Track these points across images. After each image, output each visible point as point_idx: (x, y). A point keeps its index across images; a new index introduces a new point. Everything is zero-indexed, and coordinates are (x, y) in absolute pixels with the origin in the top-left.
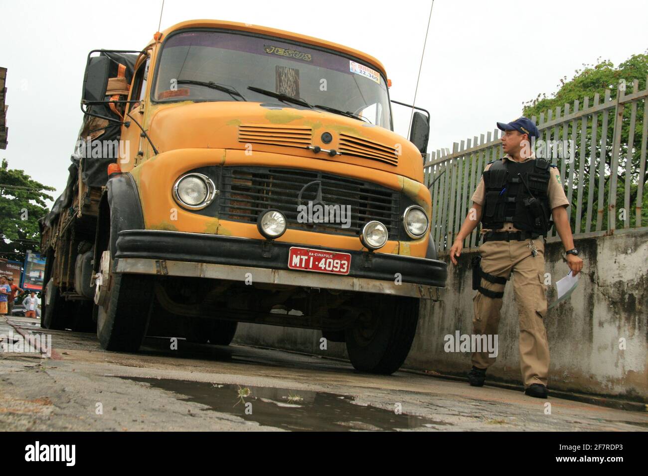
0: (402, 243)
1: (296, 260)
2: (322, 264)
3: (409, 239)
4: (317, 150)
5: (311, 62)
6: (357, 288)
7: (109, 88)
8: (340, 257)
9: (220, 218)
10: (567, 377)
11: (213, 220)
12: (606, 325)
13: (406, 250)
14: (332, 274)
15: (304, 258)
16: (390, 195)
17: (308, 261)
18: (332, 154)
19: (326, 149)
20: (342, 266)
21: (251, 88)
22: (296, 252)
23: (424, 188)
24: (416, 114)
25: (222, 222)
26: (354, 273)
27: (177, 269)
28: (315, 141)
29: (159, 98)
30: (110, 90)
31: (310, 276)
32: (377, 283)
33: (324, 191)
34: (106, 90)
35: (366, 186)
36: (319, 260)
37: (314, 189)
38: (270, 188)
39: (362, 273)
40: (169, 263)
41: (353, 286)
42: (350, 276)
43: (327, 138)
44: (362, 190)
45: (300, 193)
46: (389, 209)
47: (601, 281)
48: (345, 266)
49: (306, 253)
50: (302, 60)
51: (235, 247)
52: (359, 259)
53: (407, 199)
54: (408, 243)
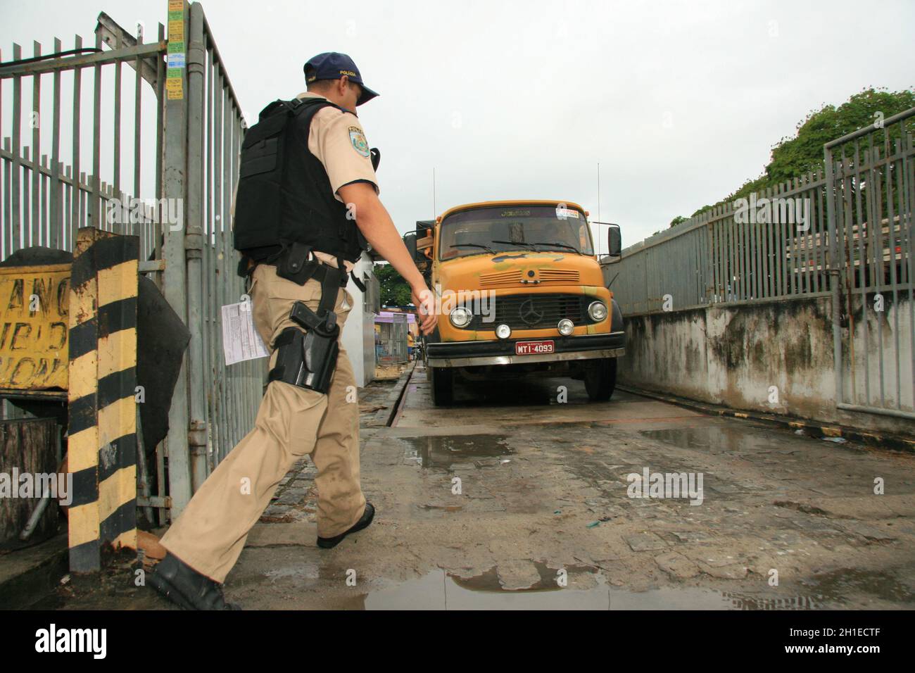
0: (589, 326)
1: (520, 349)
2: (536, 349)
3: (595, 322)
4: (526, 282)
5: (531, 216)
6: (561, 359)
7: (418, 245)
8: (547, 344)
9: (476, 330)
10: (700, 394)
11: (473, 332)
12: (712, 362)
13: (592, 330)
14: (544, 354)
15: (525, 347)
16: (577, 299)
17: (527, 349)
18: (536, 282)
19: (531, 281)
20: (549, 348)
21: (494, 242)
22: (520, 345)
23: (603, 289)
24: (610, 229)
25: (478, 332)
26: (557, 350)
27: (456, 363)
28: (525, 277)
29: (443, 257)
30: (419, 247)
31: (531, 357)
32: (573, 354)
33: (534, 304)
34: (416, 247)
35: (562, 297)
36: (534, 347)
37: (528, 304)
38: (503, 309)
39: (562, 350)
40: (452, 361)
41: (558, 358)
42: (555, 352)
43: (531, 274)
44: (561, 299)
45: (520, 308)
46: (578, 307)
47: (709, 335)
48: (551, 348)
49: (525, 344)
50: (525, 217)
51: (486, 348)
52: (559, 342)
53: (590, 299)
54: (593, 325)
